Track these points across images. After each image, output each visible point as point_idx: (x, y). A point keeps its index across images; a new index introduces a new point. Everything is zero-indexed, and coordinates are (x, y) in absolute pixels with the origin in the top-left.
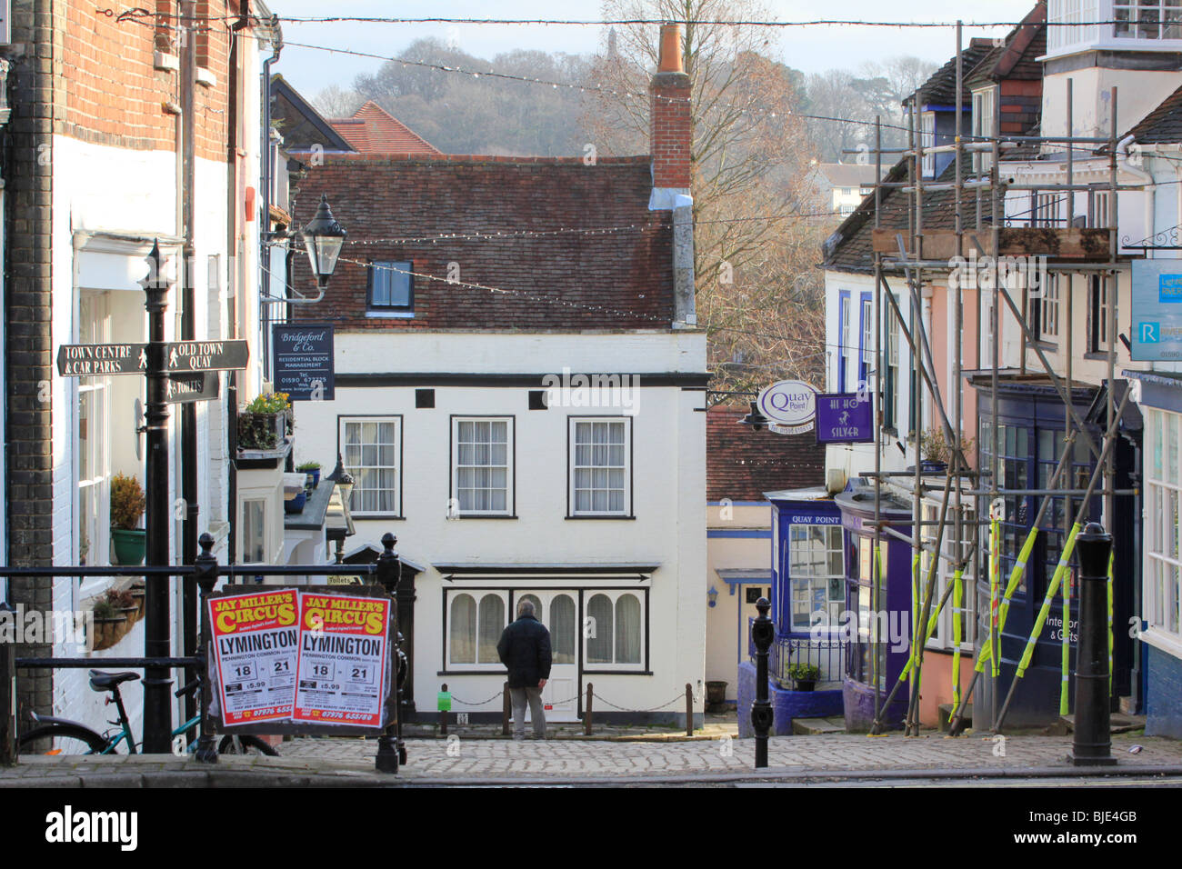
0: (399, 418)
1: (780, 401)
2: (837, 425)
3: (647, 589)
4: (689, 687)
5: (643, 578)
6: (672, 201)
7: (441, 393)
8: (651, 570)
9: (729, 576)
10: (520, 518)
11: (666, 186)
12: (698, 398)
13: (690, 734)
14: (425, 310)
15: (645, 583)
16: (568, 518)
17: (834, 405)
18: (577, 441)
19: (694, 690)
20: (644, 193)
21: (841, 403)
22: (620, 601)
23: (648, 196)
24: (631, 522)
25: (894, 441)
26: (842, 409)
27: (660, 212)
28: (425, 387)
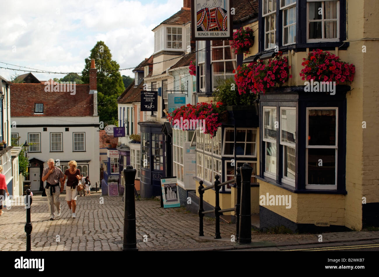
0: (40, 133)
1: (109, 129)
2: (118, 133)
3: (88, 165)
4: (96, 183)
5: (88, 163)
6: (93, 92)
7: (48, 128)
8: (89, 161)
9: (105, 162)
10: (64, 152)
11: (92, 89)
12: (98, 129)
13: (97, 192)
14: (46, 113)
15: (88, 164)
16: (73, 152)
17: (117, 129)
18: (75, 137)
19: (97, 184)
20: (88, 91)
21: (119, 129)
22: (83, 167)
23: (89, 91)
24: (85, 152)
25: (129, 136)
26: (119, 130)
27: (91, 94)
28: (45, 127)
